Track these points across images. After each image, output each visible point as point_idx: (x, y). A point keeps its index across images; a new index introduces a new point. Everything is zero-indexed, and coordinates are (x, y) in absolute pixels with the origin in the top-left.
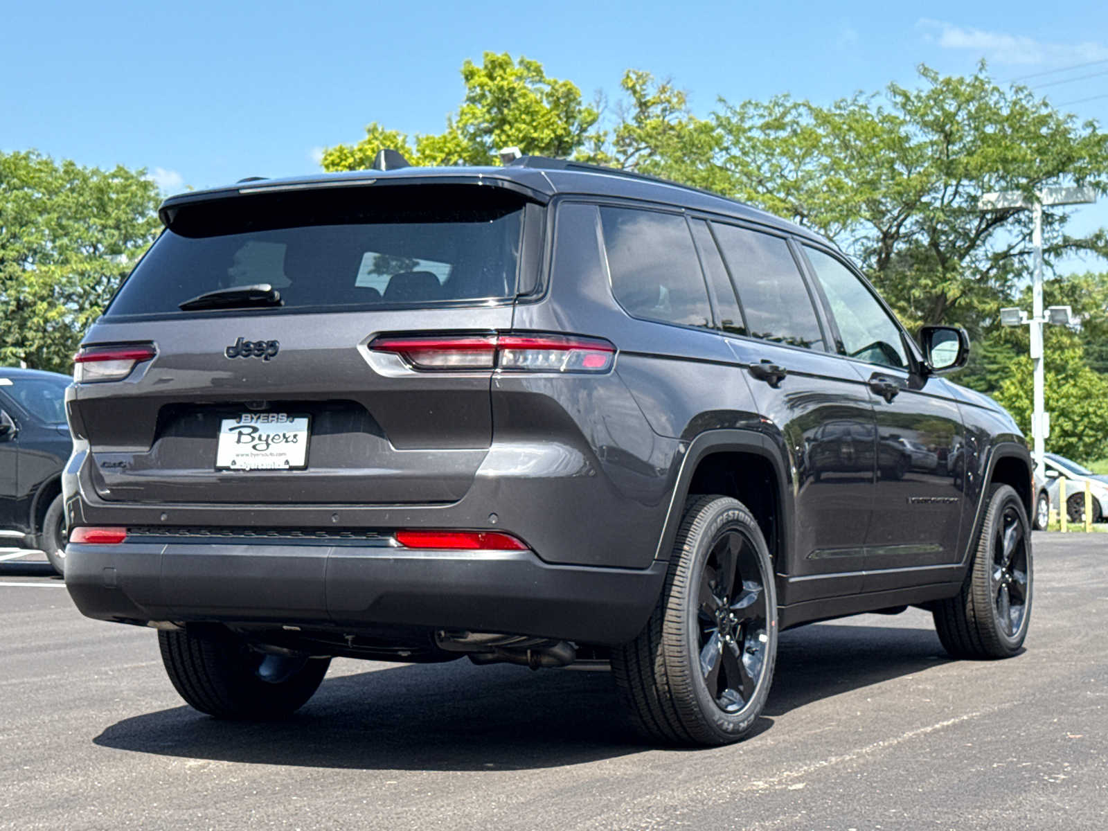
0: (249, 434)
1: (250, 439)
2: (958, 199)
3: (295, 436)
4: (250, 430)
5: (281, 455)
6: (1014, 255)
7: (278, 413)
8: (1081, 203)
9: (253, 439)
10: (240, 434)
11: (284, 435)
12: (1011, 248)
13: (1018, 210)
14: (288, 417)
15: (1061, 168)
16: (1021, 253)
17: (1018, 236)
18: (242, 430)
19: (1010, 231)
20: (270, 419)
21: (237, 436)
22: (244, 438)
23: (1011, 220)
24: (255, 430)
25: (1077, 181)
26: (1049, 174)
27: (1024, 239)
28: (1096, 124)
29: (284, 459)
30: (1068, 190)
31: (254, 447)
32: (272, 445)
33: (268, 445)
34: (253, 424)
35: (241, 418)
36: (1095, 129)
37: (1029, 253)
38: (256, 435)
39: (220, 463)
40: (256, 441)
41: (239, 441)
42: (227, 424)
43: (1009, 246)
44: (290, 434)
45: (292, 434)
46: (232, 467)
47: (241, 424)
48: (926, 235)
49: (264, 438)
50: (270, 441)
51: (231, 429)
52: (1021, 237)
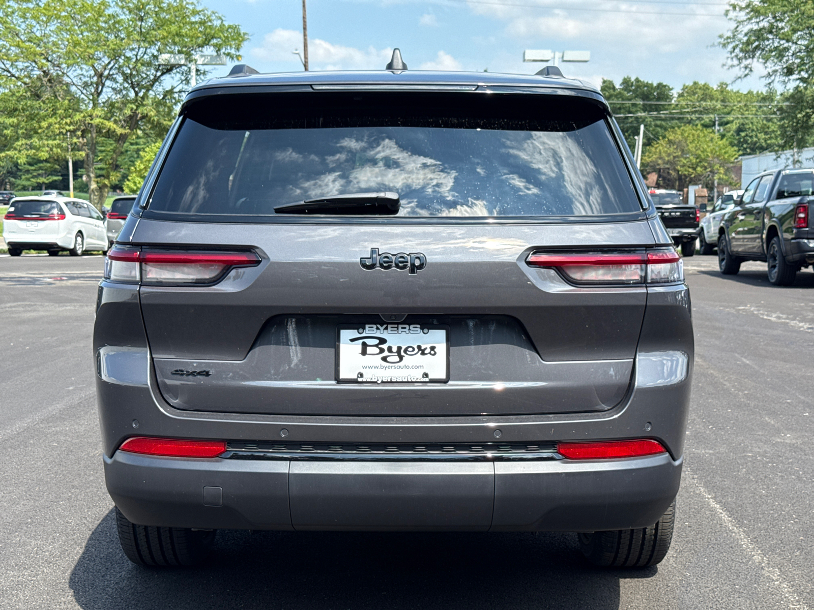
0: (376, 346)
1: (377, 350)
2: (146, 57)
3: (433, 348)
4: (377, 341)
5: (417, 367)
6: (176, 92)
7: (409, 325)
8: (219, 64)
9: (382, 351)
10: (365, 345)
11: (419, 347)
12: (173, 88)
13: (181, 66)
14: (422, 329)
15: (206, 43)
16: (180, 92)
17: (179, 81)
18: (368, 341)
19: (173, 78)
20: (400, 330)
21: (360, 347)
22: (370, 350)
23: (175, 71)
24: (383, 341)
25: (217, 52)
26: (199, 46)
27: (182, 82)
28: (223, 18)
29: (422, 371)
30: (212, 56)
31: (384, 359)
32: (406, 358)
33: (401, 358)
34: (378, 335)
35: (364, 328)
36: (222, 21)
37: (184, 92)
38: (385, 346)
39: (343, 376)
40: (386, 353)
41: (364, 353)
42: (346, 335)
43: (172, 86)
44: (426, 346)
45: (428, 346)
46: (360, 380)
47: (364, 335)
48: (121, 75)
49: (395, 349)
50: (403, 353)
51: (352, 340)
52: (180, 81)
